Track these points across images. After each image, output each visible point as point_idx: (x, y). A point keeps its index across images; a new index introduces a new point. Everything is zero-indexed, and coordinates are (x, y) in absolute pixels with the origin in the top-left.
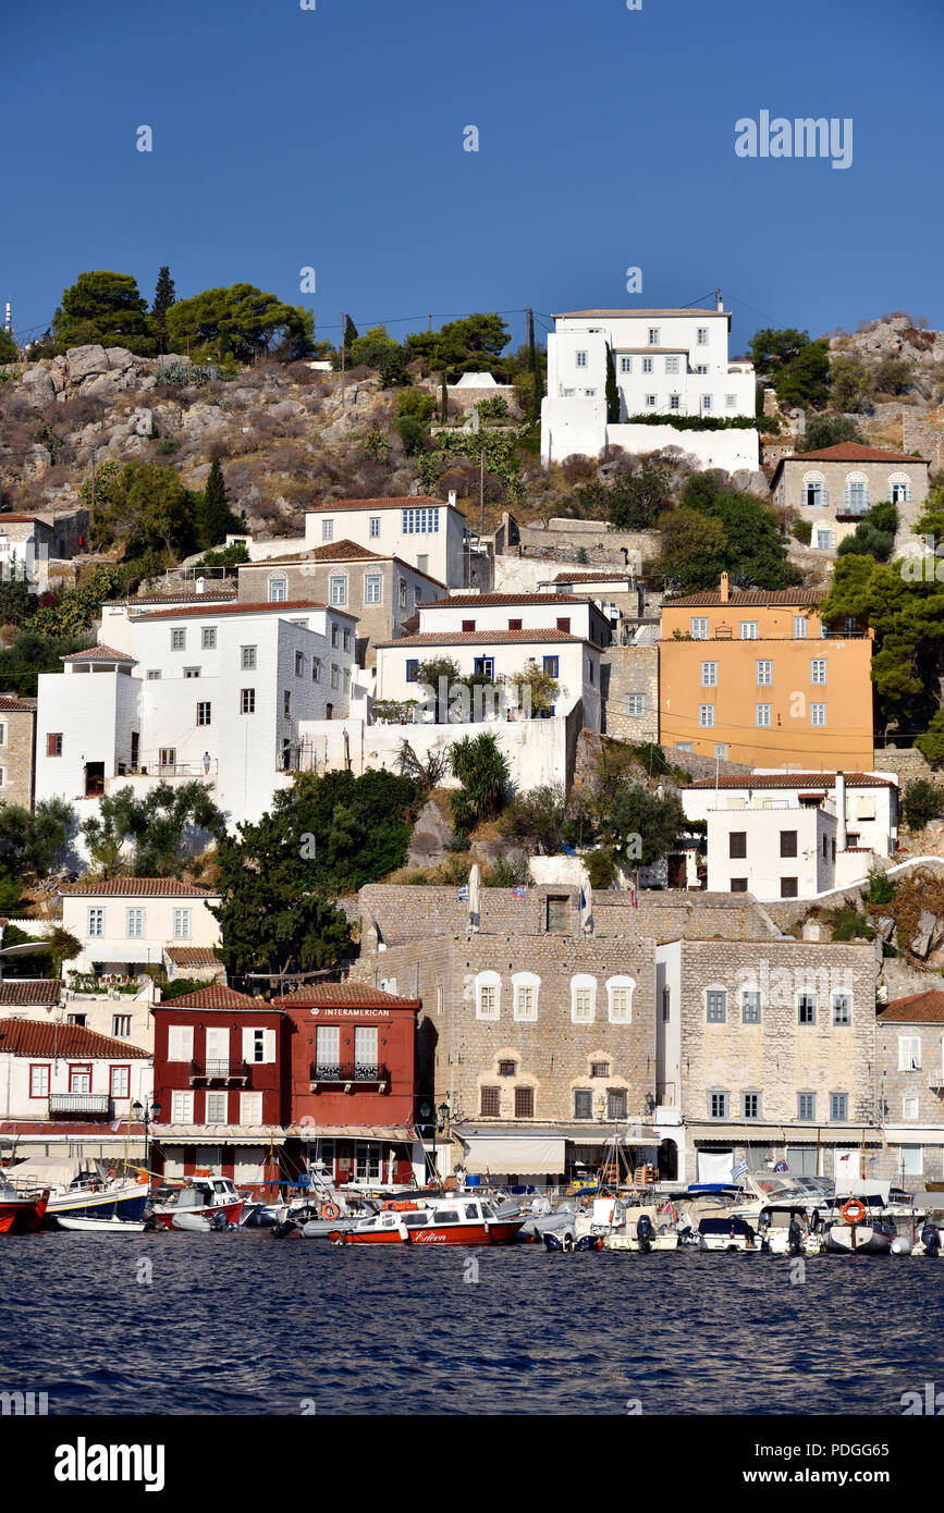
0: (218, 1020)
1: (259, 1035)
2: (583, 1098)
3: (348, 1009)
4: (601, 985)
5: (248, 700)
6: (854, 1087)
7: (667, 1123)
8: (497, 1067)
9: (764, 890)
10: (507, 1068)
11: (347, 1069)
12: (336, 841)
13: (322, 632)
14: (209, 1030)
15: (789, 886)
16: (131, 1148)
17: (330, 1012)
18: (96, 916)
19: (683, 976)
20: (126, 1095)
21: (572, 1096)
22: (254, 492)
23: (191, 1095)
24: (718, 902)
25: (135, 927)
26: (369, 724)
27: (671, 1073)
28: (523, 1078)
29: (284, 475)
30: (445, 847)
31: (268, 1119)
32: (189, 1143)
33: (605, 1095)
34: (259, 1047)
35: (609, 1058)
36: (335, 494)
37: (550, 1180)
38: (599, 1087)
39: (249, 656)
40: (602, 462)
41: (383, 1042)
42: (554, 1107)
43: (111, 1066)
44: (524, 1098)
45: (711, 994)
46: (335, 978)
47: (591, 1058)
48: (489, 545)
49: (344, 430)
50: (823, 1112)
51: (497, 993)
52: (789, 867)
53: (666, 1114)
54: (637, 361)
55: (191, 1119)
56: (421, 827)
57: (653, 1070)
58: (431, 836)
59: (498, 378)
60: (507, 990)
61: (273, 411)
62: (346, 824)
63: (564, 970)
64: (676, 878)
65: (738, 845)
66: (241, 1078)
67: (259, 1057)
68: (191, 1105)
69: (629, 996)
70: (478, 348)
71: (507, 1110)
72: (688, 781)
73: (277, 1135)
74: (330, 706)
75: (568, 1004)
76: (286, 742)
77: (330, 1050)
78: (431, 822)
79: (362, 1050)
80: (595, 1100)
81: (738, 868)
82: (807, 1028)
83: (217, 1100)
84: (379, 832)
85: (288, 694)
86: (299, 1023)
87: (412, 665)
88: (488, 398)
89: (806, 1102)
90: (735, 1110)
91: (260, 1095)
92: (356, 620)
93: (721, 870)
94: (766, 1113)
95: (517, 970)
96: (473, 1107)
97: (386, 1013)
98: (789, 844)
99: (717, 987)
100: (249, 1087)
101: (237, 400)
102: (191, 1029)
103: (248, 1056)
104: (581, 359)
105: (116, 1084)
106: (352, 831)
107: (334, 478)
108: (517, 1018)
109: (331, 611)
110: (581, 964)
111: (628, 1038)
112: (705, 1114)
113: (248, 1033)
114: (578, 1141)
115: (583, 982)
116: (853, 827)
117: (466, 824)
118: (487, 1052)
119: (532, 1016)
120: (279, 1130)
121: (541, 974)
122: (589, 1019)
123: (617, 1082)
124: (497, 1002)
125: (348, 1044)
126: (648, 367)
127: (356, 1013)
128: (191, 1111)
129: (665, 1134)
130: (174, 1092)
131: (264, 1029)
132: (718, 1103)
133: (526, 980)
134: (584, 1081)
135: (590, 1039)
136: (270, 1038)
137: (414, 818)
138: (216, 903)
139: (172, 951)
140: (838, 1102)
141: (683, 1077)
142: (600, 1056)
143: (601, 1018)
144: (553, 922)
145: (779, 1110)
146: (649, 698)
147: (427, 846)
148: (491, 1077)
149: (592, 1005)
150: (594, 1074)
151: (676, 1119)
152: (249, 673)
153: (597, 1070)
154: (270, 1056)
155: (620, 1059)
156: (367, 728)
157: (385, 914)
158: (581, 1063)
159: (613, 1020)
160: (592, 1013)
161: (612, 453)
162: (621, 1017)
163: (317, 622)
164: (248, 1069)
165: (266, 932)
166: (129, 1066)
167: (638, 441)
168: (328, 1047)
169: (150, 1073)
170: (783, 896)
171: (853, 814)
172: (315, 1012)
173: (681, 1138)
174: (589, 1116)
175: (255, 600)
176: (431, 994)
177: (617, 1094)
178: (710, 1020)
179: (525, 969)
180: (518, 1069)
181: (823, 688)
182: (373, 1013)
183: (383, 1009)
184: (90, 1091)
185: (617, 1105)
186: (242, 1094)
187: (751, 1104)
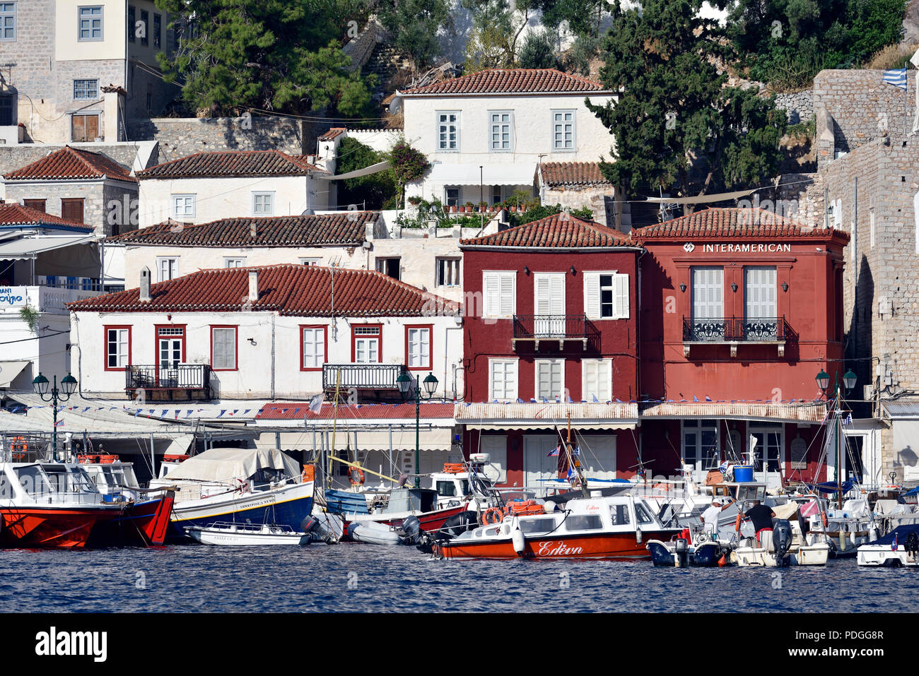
0: (550, 261)
1: (606, 281)
3: (735, 243)
11: (738, 323)
14: (538, 276)
16: (397, 435)
17: (710, 248)
18: (447, 124)
20: (428, 365)
23: (514, 365)
25: (500, 136)
31: (619, 394)
32: (515, 428)
34: (607, 296)
41: (784, 288)
43: (407, 326)
55: (515, 394)
66: (582, 340)
67: (607, 310)
68: (514, 377)
77: (711, 300)
79: (756, 300)
83: (551, 371)
86: (668, 263)
91: (608, 362)
96: (913, 375)
97: (788, 248)
100: (595, 353)
102: (512, 275)
103: (592, 310)
105: (416, 350)
113: (591, 279)
120: (632, 409)
125: (737, 292)
127: (745, 248)
128: (515, 386)
130: (491, 361)
131: (613, 273)
136: (621, 284)
138: (600, 101)
139: (547, 169)
154: (621, 309)
157: (850, 110)
164: (592, 329)
165: (672, 139)
166: (430, 326)
168: (709, 296)
169: (458, 337)
172: (689, 248)
176: (861, 222)
182: (769, 248)
183: (782, 243)
184: (380, 360)
186: (584, 362)
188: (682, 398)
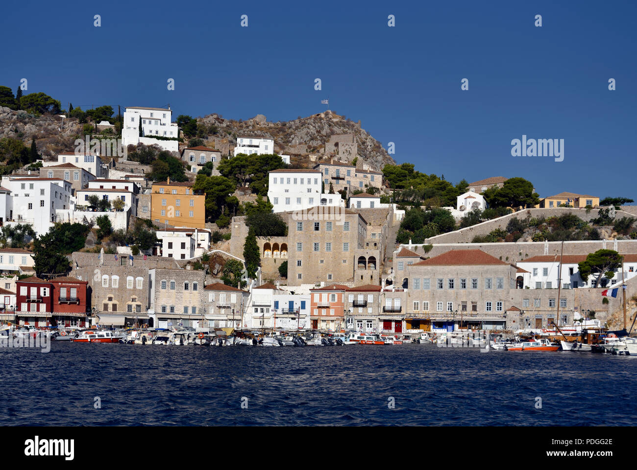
0: (34, 285)
1: (45, 289)
2: (130, 307)
3: (69, 283)
4: (135, 279)
5: (42, 203)
6: (198, 306)
7: (151, 313)
8: (108, 299)
9: (177, 257)
10: (110, 299)
11: (68, 298)
12: (66, 240)
13: (63, 187)
14: (31, 288)
15: (183, 256)
16: (10, 317)
17: (64, 284)
18: (0, 258)
19: (156, 277)
20: (9, 304)
21: (127, 306)
22: (44, 149)
23: (26, 304)
24: (165, 259)
25: (11, 261)
26: (75, 211)
27: (152, 301)
28: (114, 302)
29: (53, 145)
30: (95, 243)
31: (47, 311)
32: (26, 316)
33: (135, 306)
34: (45, 292)
35: (136, 297)
36: (66, 151)
37: (121, 327)
38: (134, 304)
39: (42, 192)
40: (138, 147)
41: (78, 292)
42: (122, 309)
43: (5, 296)
44: (114, 306)
45: (162, 282)
46: (65, 275)
47: (132, 297)
48: (107, 166)
49: (69, 134)
50: (190, 311)
51: (108, 280)
52: (183, 251)
53: (151, 311)
54: (147, 121)
55: (26, 310)
56: (88, 238)
57: (148, 300)
58: (91, 240)
59: (111, 123)
60: (110, 280)
61: (50, 127)
62: (69, 236)
63: (125, 275)
64: (155, 253)
65: (170, 245)
66: (40, 300)
67: (45, 295)
68: (27, 306)
69: (142, 281)
70: (105, 114)
71: (110, 309)
72: (158, 229)
73: (50, 315)
74: (64, 206)
75: (126, 284)
76: (53, 215)
78: (91, 236)
79: (72, 294)
80: (133, 307)
81: (170, 251)
82: (186, 291)
83: (34, 305)
84: (78, 239)
85: (53, 202)
86: (56, 287)
87: (86, 196)
88: (108, 128)
89: (186, 309)
90: (168, 310)
91: (45, 304)
92: (72, 184)
93: (166, 252)
94: (176, 312)
95: (113, 275)
96: (101, 309)
98: (183, 246)
99: (164, 280)
100: (42, 302)
101: (40, 124)
102: (26, 287)
103: (42, 294)
104: (133, 120)
105: (6, 301)
106: (70, 238)
107: (66, 146)
108: (113, 287)
109: (65, 181)
110: (130, 274)
111: (141, 292)
112: (160, 311)
113: (42, 289)
114: (128, 317)
115: (130, 278)
116: (199, 242)
117: (100, 237)
118: (105, 295)
119: (117, 286)
120: (50, 313)
121: (119, 276)
122: (132, 287)
123: (139, 303)
124: (108, 282)
125: (69, 292)
126: (150, 123)
127: (71, 284)
128: (26, 308)
129: (150, 316)
130: (22, 303)
132: (164, 309)
133: (116, 277)
134: (130, 303)
135: (132, 292)
136: (48, 290)
137: (87, 236)
138: (33, 255)
139: (21, 267)
140: (194, 309)
141: (155, 302)
142: (134, 297)
143: (135, 287)
144: (123, 263)
145: (179, 311)
146: (148, 208)
147: (90, 243)
148: (106, 301)
149: (132, 284)
150: (133, 301)
151: (153, 312)
152: (42, 196)
153: (133, 300)
154: (48, 295)
155: (139, 297)
156: (74, 212)
157: (79, 260)
158: (129, 298)
159: (138, 288)
160: (132, 286)
161: (140, 144)
162: (140, 287)
163: (61, 184)
164: (42, 298)
165: (47, 263)
166: (10, 296)
167: (147, 142)
168: (63, 293)
169: (15, 298)
170: (181, 258)
171: (200, 238)
172: (60, 284)
173: (154, 317)
174: (131, 311)
175: (44, 177)
176: (90, 280)
177: (138, 306)
178: (162, 288)
179: (115, 274)
180: (113, 299)
181: (193, 207)
182: (75, 284)
183: (78, 283)
185: (139, 309)
186: (40, 304)
187: (172, 309)
188: (58, 311)
